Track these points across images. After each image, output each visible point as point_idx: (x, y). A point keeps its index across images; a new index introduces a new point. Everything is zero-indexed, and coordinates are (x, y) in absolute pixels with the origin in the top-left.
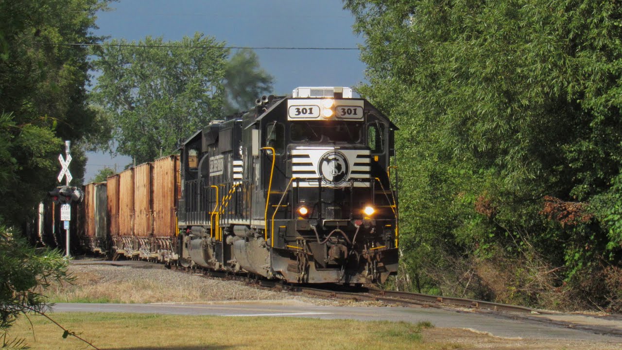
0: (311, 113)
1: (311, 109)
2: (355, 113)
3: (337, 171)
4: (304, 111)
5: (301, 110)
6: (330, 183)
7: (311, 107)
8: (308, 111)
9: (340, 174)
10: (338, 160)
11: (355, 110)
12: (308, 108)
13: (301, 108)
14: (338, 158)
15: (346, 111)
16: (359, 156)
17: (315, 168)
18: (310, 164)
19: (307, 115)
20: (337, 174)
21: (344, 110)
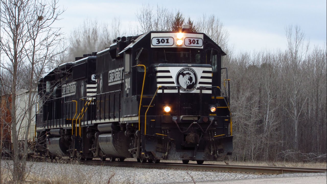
0: (168, 42)
1: (167, 40)
2: (198, 43)
3: (189, 82)
4: (163, 41)
5: (160, 41)
6: (185, 90)
7: (168, 38)
8: (166, 41)
9: (191, 84)
10: (190, 74)
11: (198, 41)
12: (165, 39)
13: (160, 39)
14: (190, 72)
15: (192, 41)
16: (204, 72)
17: (174, 80)
18: (171, 77)
19: (165, 44)
20: (190, 84)
21: (190, 40)
